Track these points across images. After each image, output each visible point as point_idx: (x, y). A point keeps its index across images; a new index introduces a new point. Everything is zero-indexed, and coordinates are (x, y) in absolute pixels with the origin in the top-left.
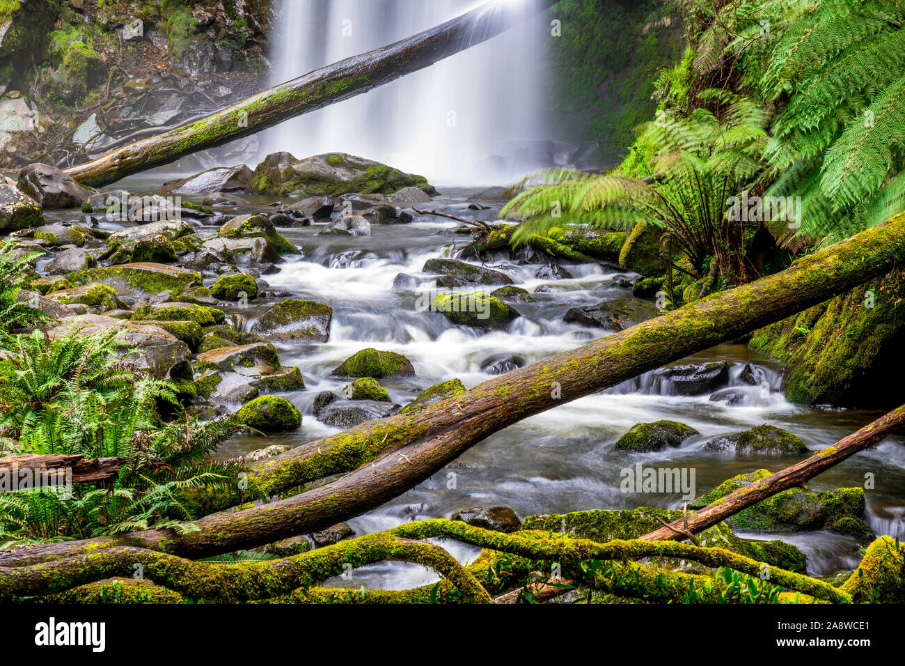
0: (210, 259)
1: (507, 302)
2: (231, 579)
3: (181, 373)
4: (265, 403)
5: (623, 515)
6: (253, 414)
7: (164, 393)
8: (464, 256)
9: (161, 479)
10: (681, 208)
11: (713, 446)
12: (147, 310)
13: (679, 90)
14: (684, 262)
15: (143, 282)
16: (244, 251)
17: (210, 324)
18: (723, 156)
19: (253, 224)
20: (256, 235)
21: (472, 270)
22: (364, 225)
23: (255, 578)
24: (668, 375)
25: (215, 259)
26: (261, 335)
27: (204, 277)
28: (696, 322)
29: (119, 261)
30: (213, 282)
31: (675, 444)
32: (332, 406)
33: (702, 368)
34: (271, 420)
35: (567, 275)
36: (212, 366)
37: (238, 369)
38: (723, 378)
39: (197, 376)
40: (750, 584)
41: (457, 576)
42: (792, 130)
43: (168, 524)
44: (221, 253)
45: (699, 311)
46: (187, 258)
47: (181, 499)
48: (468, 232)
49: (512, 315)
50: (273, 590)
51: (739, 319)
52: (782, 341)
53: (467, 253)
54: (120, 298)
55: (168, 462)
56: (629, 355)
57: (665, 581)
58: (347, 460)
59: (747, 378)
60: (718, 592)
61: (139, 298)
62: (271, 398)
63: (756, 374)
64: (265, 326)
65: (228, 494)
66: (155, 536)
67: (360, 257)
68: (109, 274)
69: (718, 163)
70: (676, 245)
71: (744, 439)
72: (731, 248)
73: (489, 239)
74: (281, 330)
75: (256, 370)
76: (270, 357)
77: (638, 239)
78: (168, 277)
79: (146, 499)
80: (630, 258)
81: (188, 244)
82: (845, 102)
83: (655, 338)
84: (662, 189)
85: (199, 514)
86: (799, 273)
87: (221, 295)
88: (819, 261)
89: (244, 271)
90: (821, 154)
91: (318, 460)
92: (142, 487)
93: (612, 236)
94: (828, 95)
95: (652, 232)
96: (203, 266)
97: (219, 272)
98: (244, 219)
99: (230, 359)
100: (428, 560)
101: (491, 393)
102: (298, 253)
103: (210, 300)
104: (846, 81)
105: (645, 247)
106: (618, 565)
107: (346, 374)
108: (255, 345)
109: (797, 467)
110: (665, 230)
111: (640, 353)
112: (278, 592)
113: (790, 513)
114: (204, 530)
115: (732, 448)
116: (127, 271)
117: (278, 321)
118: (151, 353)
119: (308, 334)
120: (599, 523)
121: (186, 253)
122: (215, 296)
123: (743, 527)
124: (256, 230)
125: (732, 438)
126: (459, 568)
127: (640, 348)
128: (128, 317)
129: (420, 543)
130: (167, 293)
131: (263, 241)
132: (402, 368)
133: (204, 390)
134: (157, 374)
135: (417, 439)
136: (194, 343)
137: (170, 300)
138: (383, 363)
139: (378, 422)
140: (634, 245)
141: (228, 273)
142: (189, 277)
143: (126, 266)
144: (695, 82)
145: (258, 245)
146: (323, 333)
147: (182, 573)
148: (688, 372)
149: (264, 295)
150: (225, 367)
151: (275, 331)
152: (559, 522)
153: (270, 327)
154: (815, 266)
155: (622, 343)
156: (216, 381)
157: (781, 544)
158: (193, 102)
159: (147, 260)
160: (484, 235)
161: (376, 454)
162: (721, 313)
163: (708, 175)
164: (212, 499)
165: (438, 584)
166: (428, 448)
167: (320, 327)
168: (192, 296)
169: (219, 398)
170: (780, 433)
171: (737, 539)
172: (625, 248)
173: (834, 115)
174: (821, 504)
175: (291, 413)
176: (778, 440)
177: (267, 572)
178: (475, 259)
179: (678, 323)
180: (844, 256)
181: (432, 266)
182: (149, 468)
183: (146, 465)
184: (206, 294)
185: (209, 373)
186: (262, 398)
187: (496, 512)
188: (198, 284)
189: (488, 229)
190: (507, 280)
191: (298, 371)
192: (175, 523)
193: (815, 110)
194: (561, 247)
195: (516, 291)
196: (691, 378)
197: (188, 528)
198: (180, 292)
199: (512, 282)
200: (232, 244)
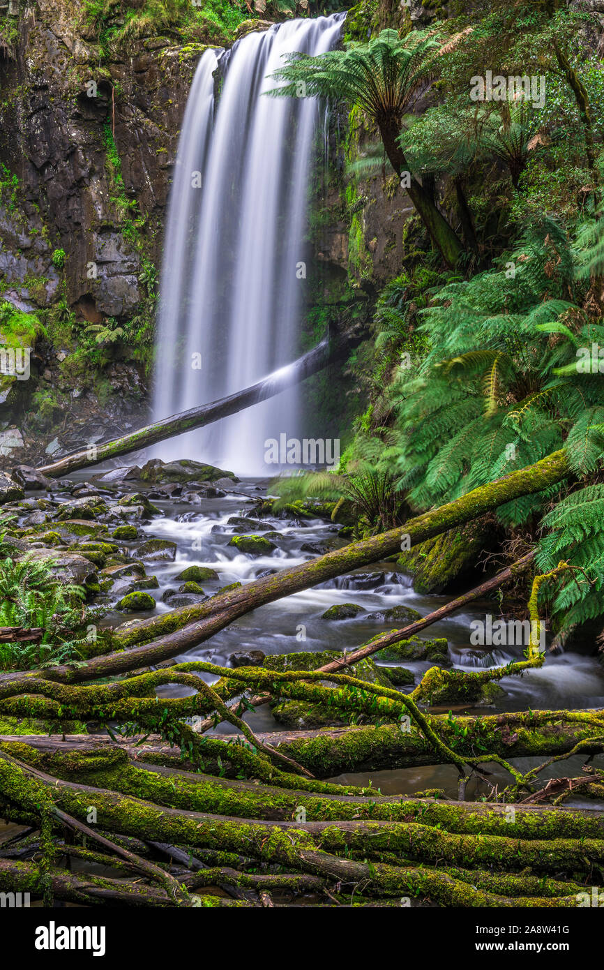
0: (113, 517)
1: (270, 540)
2: (85, 694)
3: (92, 579)
4: (136, 596)
5: (317, 654)
6: (130, 602)
7: (78, 592)
8: (250, 515)
9: (68, 639)
10: (362, 490)
11: (373, 617)
12: (76, 546)
13: (365, 427)
14: (364, 519)
15: (77, 530)
16: (132, 513)
17: (110, 553)
18: (383, 463)
19: (137, 498)
20: (138, 504)
21: (254, 523)
22: (198, 499)
23: (98, 693)
24: (352, 579)
25: (116, 518)
26: (138, 559)
27: (109, 527)
28: (355, 554)
29: (64, 518)
30: (113, 530)
31: (353, 616)
32: (173, 597)
33: (371, 575)
34: (139, 605)
35: (304, 525)
36: (109, 576)
37: (122, 577)
38: (382, 581)
39: (101, 581)
40: (362, 693)
41: (205, 691)
42: (412, 452)
43: (71, 663)
44: (120, 515)
45: (357, 547)
46: (100, 517)
47: (79, 649)
48: (252, 503)
49: (273, 547)
50: (108, 699)
51: (378, 551)
52: (413, 561)
53: (252, 514)
54: (63, 539)
55: (72, 630)
56: (319, 571)
57: (318, 692)
58: (170, 627)
59: (394, 580)
60: (346, 697)
61: (74, 540)
62: (139, 593)
63: (398, 579)
64: (140, 554)
65: (105, 646)
66: (64, 670)
67: (194, 516)
68: (57, 526)
69: (380, 467)
70: (361, 510)
71: (388, 613)
72: (388, 511)
73: (263, 507)
74: (149, 556)
75: (133, 578)
76: (140, 571)
77: (341, 506)
78: (89, 528)
79: (60, 649)
80: (337, 516)
81: (102, 510)
82: (440, 436)
83: (333, 562)
84: (353, 481)
85: (89, 657)
86: (410, 528)
87: (118, 537)
88: (420, 521)
89: (131, 524)
90: (427, 464)
91: (154, 628)
92: (59, 643)
93: (329, 505)
94: (431, 433)
95: (347, 503)
96: (109, 521)
97: (118, 525)
98: (132, 496)
99: (119, 572)
100: (191, 683)
101: (246, 591)
102: (162, 514)
103: (112, 540)
104: (440, 425)
105: (344, 510)
106: (292, 684)
107: (181, 579)
108: (132, 565)
109: (405, 629)
110: (353, 502)
111: (325, 570)
112: (111, 700)
113: (409, 652)
114: (90, 666)
115: (383, 618)
116: (67, 524)
117: (147, 551)
118: (74, 570)
119: (164, 558)
120: (304, 659)
121: (101, 514)
122: (115, 537)
123: (384, 660)
124: (138, 502)
125: (382, 612)
126: (207, 687)
127: (325, 567)
128: (65, 549)
129: (186, 674)
130: (89, 536)
131: (142, 507)
132: (213, 575)
133: (104, 589)
134: (77, 581)
135: (206, 616)
136: (100, 563)
137: (90, 540)
138: (202, 573)
139: (196, 605)
140: (339, 510)
141: (123, 525)
142: (100, 528)
143: (66, 522)
144: (373, 423)
145: (139, 509)
146: (172, 557)
147: (59, 692)
148: (363, 578)
149: (141, 537)
150: (116, 576)
151: (146, 556)
152: (284, 659)
153: (143, 554)
154: (418, 524)
155: (315, 565)
156: (111, 584)
157: (401, 668)
158: (111, 432)
159: (79, 518)
160: (261, 504)
161: (184, 625)
162: (368, 548)
163: (376, 474)
164: (96, 649)
165: (195, 696)
166: (212, 620)
167: (170, 554)
168: (102, 537)
169: (113, 593)
170: (408, 610)
171: (377, 667)
172: (334, 511)
173: (434, 443)
174: (425, 647)
175: (150, 601)
176: (407, 613)
177: (105, 690)
178: (256, 517)
179: (346, 554)
180: (433, 518)
181: (232, 521)
182: (62, 633)
183: (60, 631)
184: (109, 537)
185: (107, 579)
186: (135, 593)
187: (253, 653)
188: (105, 531)
189: (263, 501)
190: (272, 528)
191: (155, 578)
192: (75, 662)
193: (424, 441)
194: (302, 511)
195: (276, 534)
196: (364, 580)
197: (81, 665)
198: (96, 535)
199: (275, 529)
200: (125, 509)
